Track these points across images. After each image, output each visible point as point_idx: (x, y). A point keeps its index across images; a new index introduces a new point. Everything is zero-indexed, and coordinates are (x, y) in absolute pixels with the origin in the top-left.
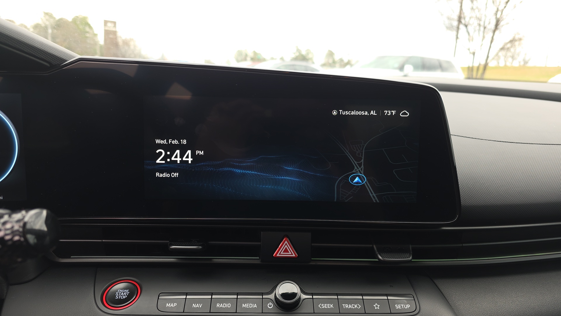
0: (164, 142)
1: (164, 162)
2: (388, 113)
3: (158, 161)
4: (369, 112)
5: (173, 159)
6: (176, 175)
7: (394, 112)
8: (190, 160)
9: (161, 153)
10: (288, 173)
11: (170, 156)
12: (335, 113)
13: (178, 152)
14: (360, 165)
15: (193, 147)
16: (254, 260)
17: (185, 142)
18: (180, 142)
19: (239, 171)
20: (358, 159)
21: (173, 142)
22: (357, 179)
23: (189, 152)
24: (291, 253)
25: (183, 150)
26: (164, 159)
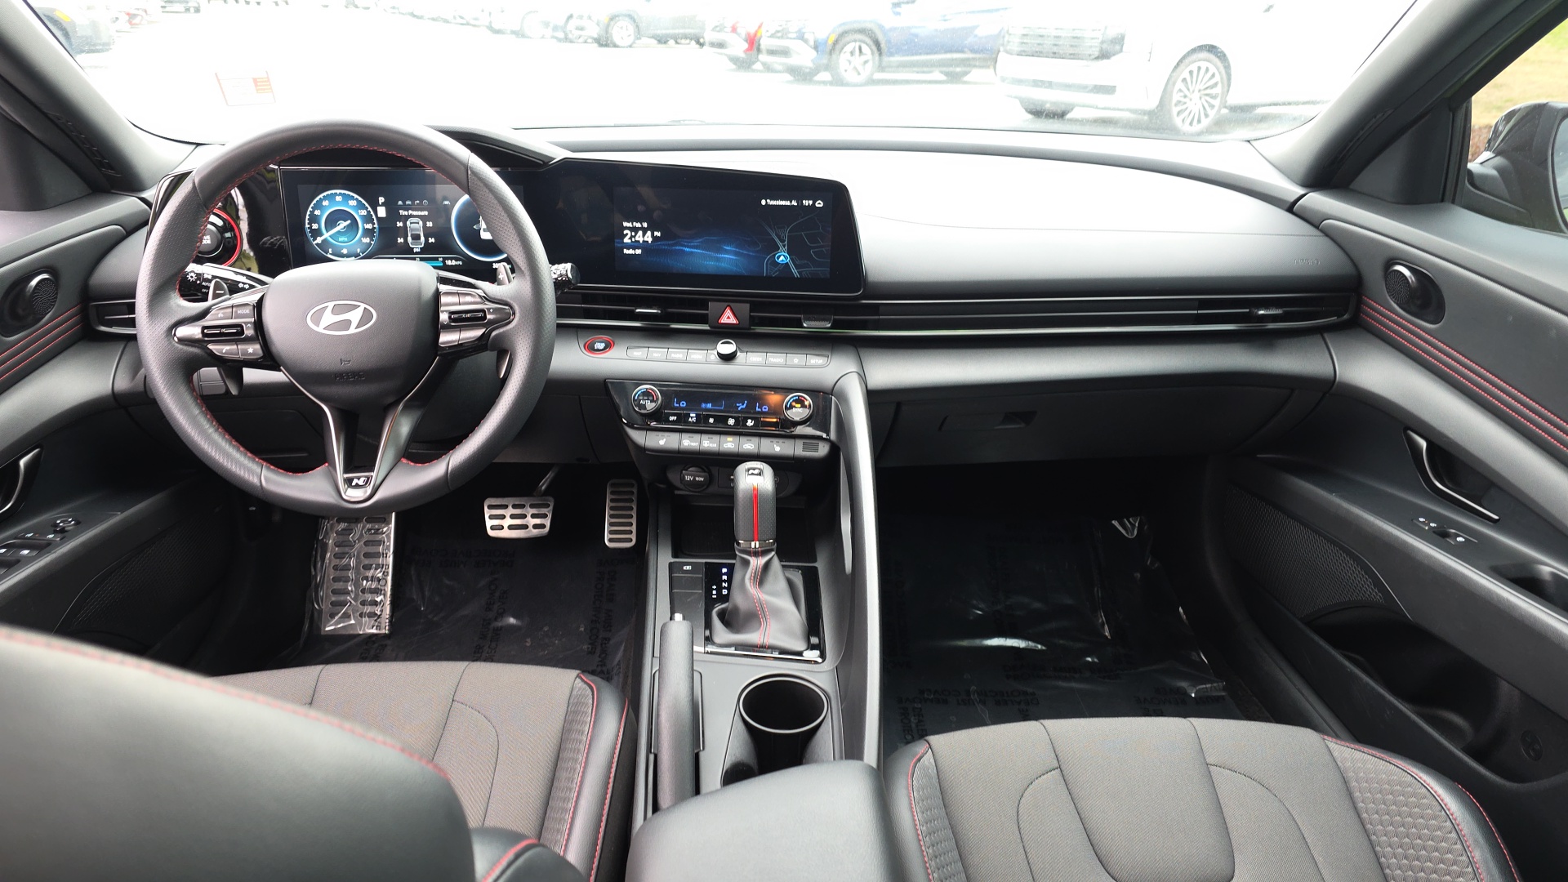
0: (630, 225)
1: (630, 241)
2: (806, 203)
3: (625, 240)
4: (791, 202)
5: (637, 239)
6: (639, 252)
7: (811, 202)
8: (650, 240)
9: (627, 234)
10: (727, 252)
11: (634, 237)
12: (763, 202)
13: (640, 233)
14: (784, 246)
15: (652, 228)
16: (706, 327)
17: (645, 225)
18: (642, 225)
19: (688, 249)
20: (783, 241)
21: (637, 225)
22: (782, 258)
23: (649, 233)
24: (733, 320)
25: (645, 231)
26: (630, 238)
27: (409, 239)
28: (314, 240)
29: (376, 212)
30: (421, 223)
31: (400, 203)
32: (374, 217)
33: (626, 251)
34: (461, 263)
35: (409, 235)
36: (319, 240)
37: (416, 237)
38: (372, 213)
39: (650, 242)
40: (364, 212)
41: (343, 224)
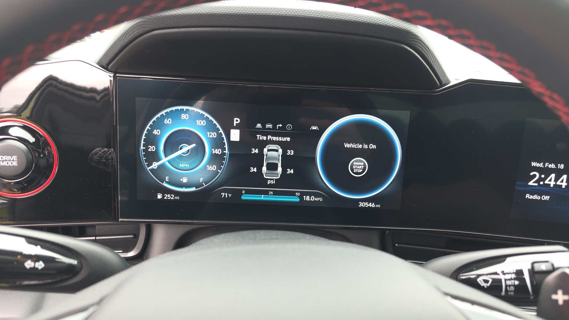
0: (541, 165)
1: (536, 184)
3: (531, 183)
5: (547, 182)
6: (547, 198)
8: (564, 184)
9: (535, 176)
11: (544, 180)
13: (553, 176)
18: (557, 166)
21: (550, 166)
23: (565, 177)
25: (559, 174)
26: (537, 181)
27: (264, 169)
28: (148, 166)
29: (228, 136)
30: (280, 151)
31: (259, 126)
32: (225, 141)
33: (528, 196)
34: (321, 199)
35: (265, 164)
36: (155, 165)
37: (272, 167)
38: (224, 136)
39: (563, 187)
40: (214, 135)
41: (186, 148)
